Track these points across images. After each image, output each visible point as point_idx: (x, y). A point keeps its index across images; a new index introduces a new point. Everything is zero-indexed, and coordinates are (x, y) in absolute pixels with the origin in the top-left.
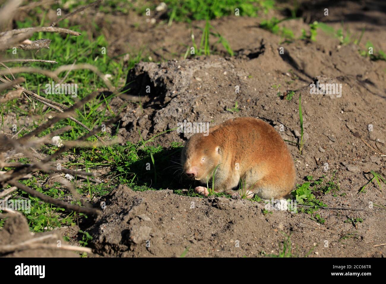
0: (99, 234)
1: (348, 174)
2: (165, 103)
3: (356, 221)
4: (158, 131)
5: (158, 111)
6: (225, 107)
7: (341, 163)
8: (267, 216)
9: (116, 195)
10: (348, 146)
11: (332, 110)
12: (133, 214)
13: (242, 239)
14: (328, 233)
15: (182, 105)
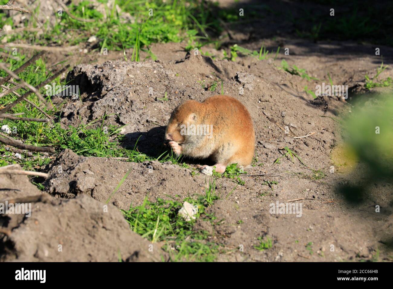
0: (50, 186)
1: (265, 150)
2: (101, 95)
3: (271, 183)
4: (96, 118)
5: (96, 102)
6: (156, 98)
7: (259, 142)
8: (195, 177)
9: (63, 157)
10: (265, 129)
11: (251, 100)
12: (79, 169)
13: (173, 192)
14: (248, 192)
15: (117, 95)
